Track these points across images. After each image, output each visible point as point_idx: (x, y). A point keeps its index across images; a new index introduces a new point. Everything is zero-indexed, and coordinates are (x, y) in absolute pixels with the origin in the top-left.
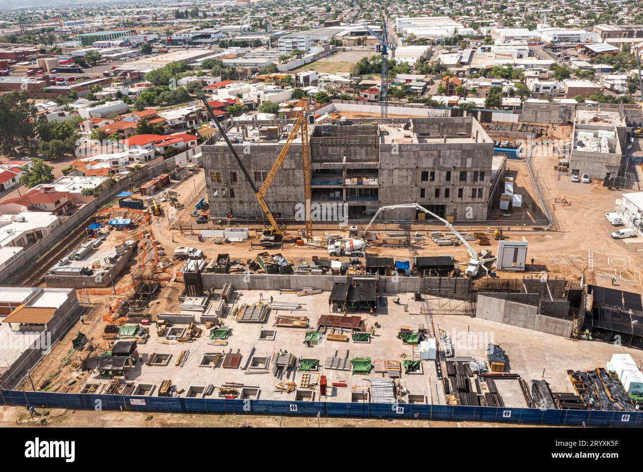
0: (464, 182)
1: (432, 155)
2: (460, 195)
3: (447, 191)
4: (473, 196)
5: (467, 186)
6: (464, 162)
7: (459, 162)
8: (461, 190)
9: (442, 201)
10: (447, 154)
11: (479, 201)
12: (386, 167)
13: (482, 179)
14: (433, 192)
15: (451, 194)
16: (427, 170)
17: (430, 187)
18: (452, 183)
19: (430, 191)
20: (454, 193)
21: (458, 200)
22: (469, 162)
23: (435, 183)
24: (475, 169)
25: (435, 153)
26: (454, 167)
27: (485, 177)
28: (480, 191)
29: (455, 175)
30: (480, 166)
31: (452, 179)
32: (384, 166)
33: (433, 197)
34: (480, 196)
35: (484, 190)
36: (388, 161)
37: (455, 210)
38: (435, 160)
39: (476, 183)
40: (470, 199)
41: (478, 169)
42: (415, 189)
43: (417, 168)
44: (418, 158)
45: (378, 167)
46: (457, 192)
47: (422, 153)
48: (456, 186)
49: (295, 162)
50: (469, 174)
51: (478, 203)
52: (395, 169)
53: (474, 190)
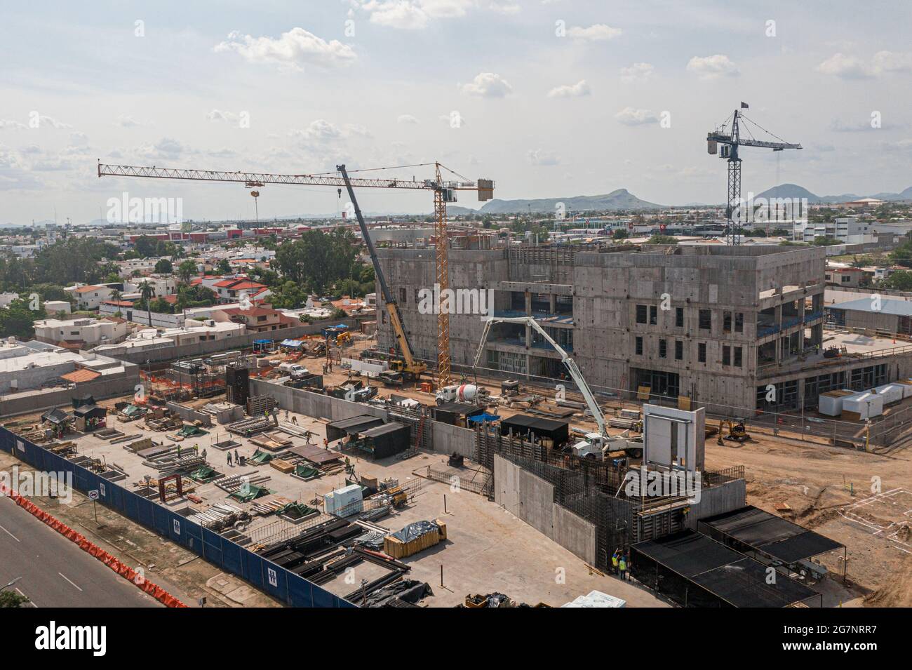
0: (706, 331)
1: (651, 275)
2: (702, 358)
3: (679, 345)
4: (726, 361)
5: (712, 339)
6: (704, 293)
7: (697, 291)
8: (702, 347)
9: (670, 365)
10: (676, 275)
11: (737, 374)
12: (583, 292)
13: (739, 327)
14: (657, 346)
15: (685, 353)
16: (644, 303)
17: (652, 334)
18: (686, 331)
19: (651, 344)
20: (691, 351)
21: (698, 366)
22: (713, 294)
23: (658, 328)
24: (724, 307)
25: (656, 271)
26: (688, 301)
27: (745, 325)
28: (739, 352)
29: (691, 315)
30: (733, 302)
31: (685, 323)
32: (581, 292)
33: (656, 355)
34: (738, 362)
35: (745, 352)
36: (585, 284)
37: (694, 386)
38: (655, 285)
39: (729, 336)
40: (719, 368)
41: (731, 308)
42: (627, 336)
43: (628, 297)
44: (630, 279)
45: (572, 293)
46: (696, 351)
47: (635, 271)
48: (694, 337)
49: (469, 277)
50: (714, 316)
51: (735, 376)
52: (596, 297)
53: (726, 350)
